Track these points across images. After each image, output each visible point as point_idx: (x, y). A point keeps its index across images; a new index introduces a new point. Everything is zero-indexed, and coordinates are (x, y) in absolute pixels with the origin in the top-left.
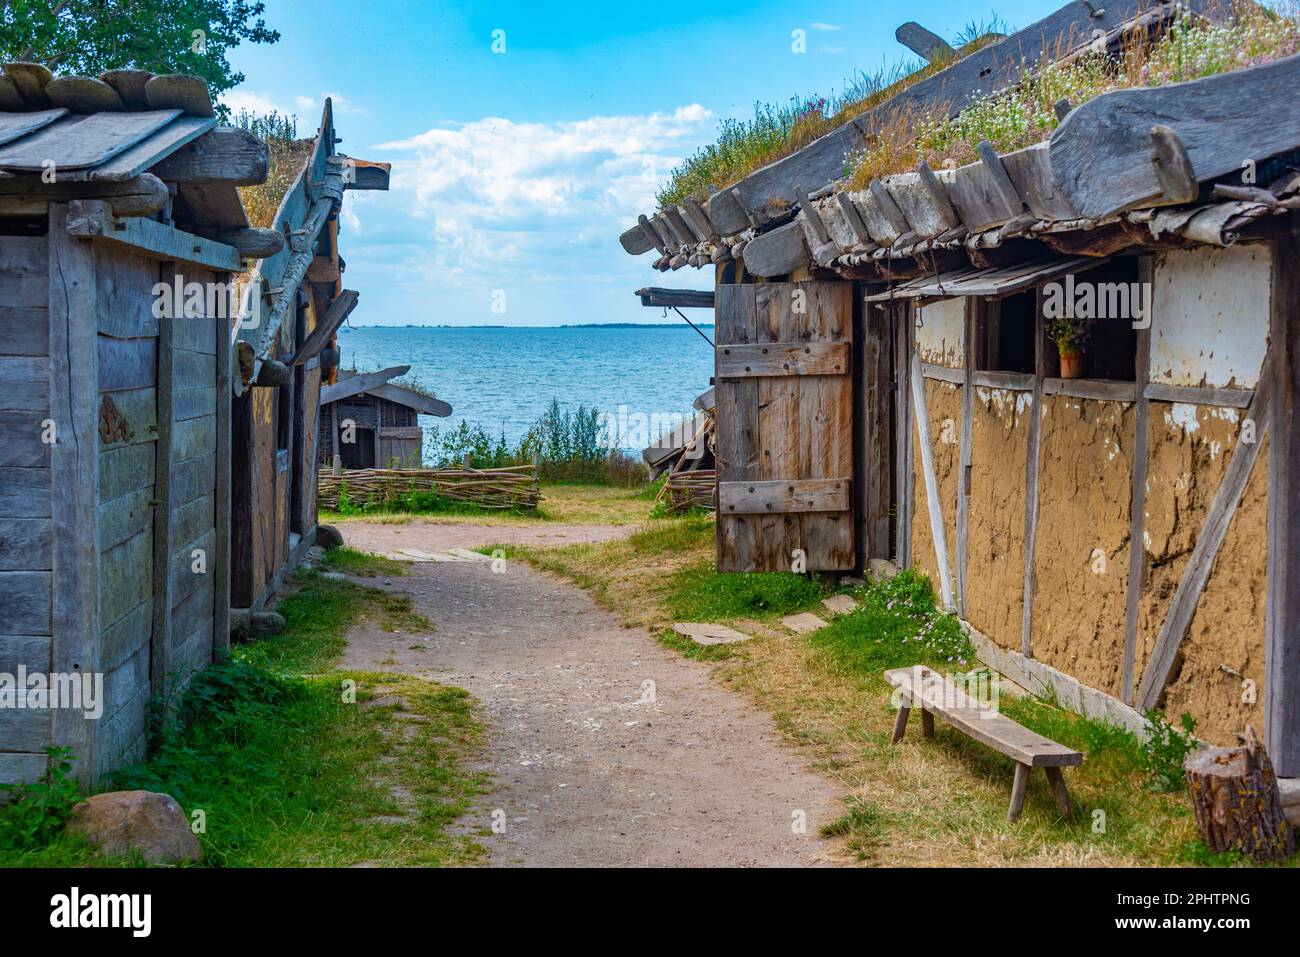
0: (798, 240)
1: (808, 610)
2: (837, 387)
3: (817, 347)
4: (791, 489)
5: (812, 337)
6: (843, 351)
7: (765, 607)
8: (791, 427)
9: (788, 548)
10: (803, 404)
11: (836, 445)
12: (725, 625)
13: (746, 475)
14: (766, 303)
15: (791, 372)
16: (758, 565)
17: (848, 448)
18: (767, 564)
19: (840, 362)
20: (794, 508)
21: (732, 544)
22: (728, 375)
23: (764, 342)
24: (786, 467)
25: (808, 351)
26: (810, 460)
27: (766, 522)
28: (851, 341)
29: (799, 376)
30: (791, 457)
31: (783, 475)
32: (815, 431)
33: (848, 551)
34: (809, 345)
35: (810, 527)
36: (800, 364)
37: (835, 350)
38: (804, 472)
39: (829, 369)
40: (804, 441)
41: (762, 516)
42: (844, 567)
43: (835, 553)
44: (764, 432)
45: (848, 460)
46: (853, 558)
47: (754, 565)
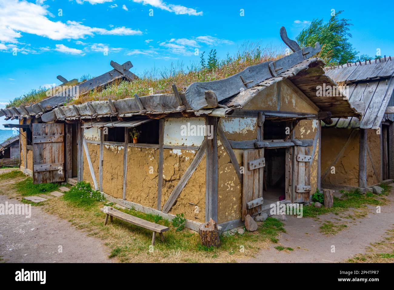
0: (54, 114)
1: (56, 191)
2: (61, 144)
3: (57, 136)
4: (51, 166)
5: (55, 134)
6: (62, 137)
7: (45, 191)
8: (50, 153)
9: (50, 178)
10: (53, 148)
11: (60, 156)
12: (37, 196)
13: (40, 163)
14: (45, 127)
15: (51, 141)
16: (43, 182)
17: (63, 157)
18: (45, 182)
19: (62, 139)
20: (51, 169)
21: (37, 178)
22: (36, 142)
23: (44, 135)
24: (49, 161)
25: (54, 137)
26: (55, 159)
27: (44, 173)
28: (64, 135)
29: (52, 142)
30: (51, 159)
31: (49, 163)
32: (56, 153)
33: (63, 177)
34: (55, 136)
35: (55, 173)
36: (53, 140)
37: (61, 137)
38: (53, 162)
39: (59, 141)
40: (53, 156)
41: (44, 172)
42: (62, 180)
43: (60, 178)
44: (44, 154)
45: (63, 159)
46: (64, 179)
47: (42, 182)
